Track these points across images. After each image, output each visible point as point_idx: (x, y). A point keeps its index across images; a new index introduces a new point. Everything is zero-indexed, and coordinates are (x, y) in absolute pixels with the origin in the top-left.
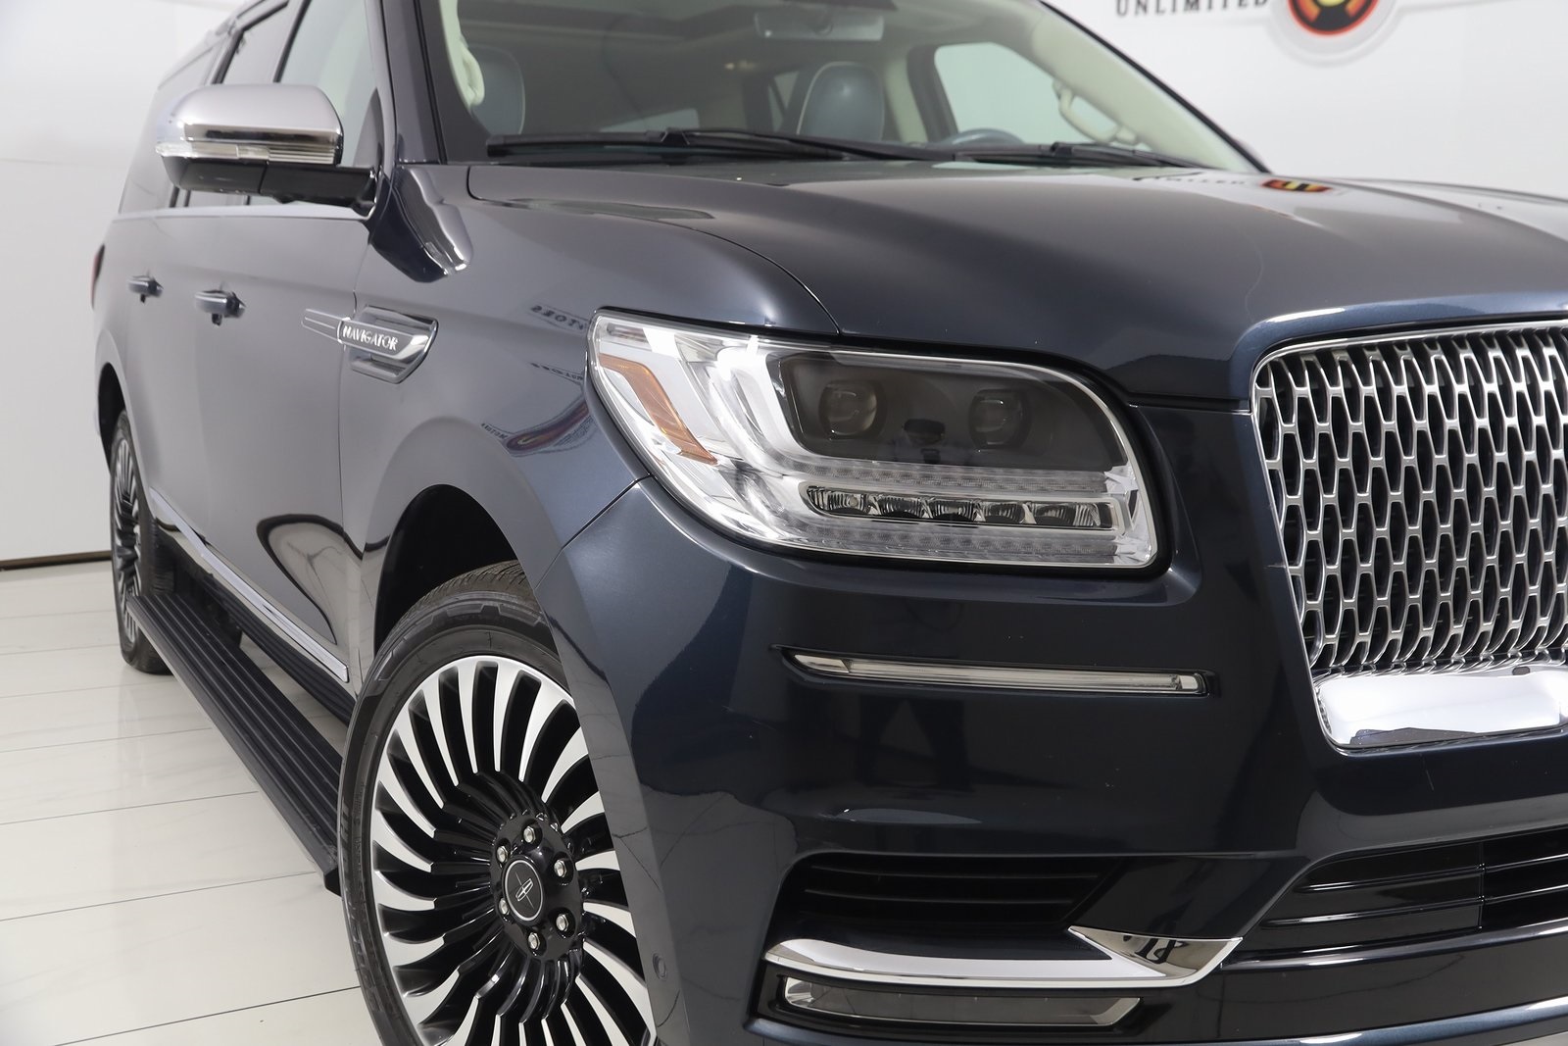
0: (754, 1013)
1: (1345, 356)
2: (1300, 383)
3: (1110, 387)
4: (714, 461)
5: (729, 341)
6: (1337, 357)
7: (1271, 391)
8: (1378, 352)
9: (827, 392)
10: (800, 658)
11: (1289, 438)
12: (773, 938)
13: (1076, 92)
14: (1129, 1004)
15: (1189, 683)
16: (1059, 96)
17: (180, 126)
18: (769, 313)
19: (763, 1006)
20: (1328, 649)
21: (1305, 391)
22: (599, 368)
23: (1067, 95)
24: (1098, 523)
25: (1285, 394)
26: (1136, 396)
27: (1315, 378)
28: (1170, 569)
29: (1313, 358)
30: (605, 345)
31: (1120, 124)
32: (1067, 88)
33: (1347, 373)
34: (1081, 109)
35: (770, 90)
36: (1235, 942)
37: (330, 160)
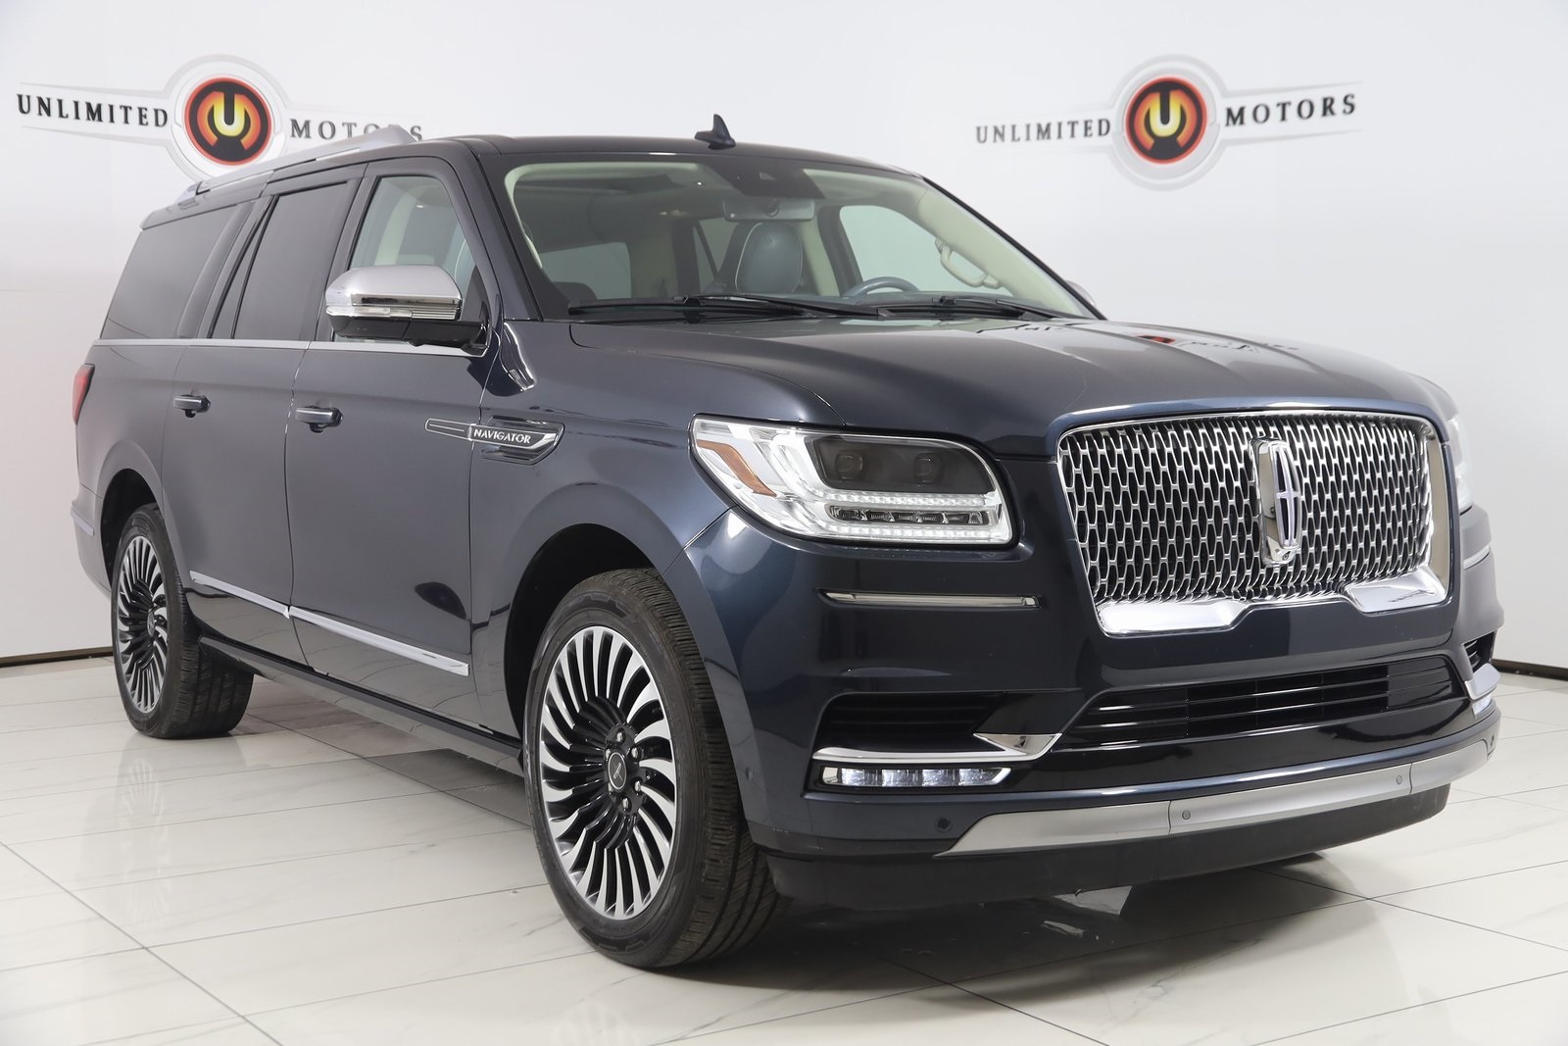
0: (807, 789)
1: (1107, 433)
2: (1083, 447)
3: (986, 450)
4: (775, 495)
5: (780, 430)
6: (1102, 434)
7: (1069, 452)
8: (1124, 431)
9: (838, 456)
10: (829, 594)
11: (1078, 476)
12: (817, 747)
13: (952, 248)
14: (1005, 772)
15: (1030, 601)
16: (940, 251)
17: (348, 295)
18: (802, 415)
19: (811, 786)
20: (1103, 586)
21: (1086, 451)
22: (699, 450)
23: (946, 251)
24: (981, 522)
25: (1076, 454)
26: (999, 455)
27: (1091, 445)
28: (1020, 544)
29: (1090, 435)
30: (699, 435)
31: (987, 273)
32: (946, 245)
33: (1108, 443)
34: (956, 261)
35: (695, 230)
36: (1059, 735)
37: (453, 317)
